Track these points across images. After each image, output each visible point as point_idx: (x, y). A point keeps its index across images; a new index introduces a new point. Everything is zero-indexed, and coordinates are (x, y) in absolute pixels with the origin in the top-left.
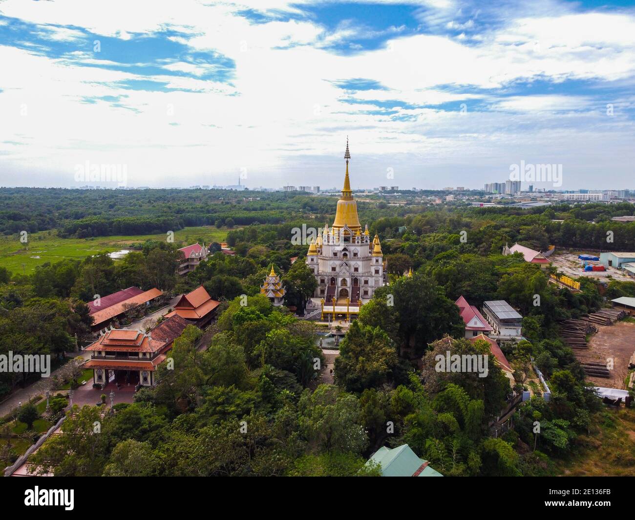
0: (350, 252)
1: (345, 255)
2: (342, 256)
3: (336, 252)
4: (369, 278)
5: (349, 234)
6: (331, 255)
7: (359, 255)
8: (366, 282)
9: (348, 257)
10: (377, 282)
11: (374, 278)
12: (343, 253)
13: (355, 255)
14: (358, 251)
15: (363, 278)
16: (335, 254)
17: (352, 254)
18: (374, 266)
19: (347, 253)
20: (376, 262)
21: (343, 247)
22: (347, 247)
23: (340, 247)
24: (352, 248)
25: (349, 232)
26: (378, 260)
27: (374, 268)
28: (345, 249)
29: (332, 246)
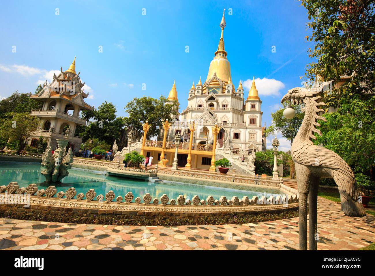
0: (218, 103)
1: (211, 105)
2: (207, 107)
3: (201, 104)
4: (241, 130)
5: (219, 84)
6: (195, 106)
7: (229, 106)
8: (237, 136)
9: (215, 108)
10: (252, 136)
11: (248, 130)
12: (209, 103)
13: (225, 106)
14: (228, 103)
15: (233, 129)
16: (200, 106)
17: (221, 106)
19: (215, 103)
20: (252, 107)
21: (210, 95)
22: (214, 95)
23: (206, 98)
24: (221, 100)
25: (218, 82)
26: (254, 105)
27: (249, 117)
28: (212, 98)
29: (197, 96)
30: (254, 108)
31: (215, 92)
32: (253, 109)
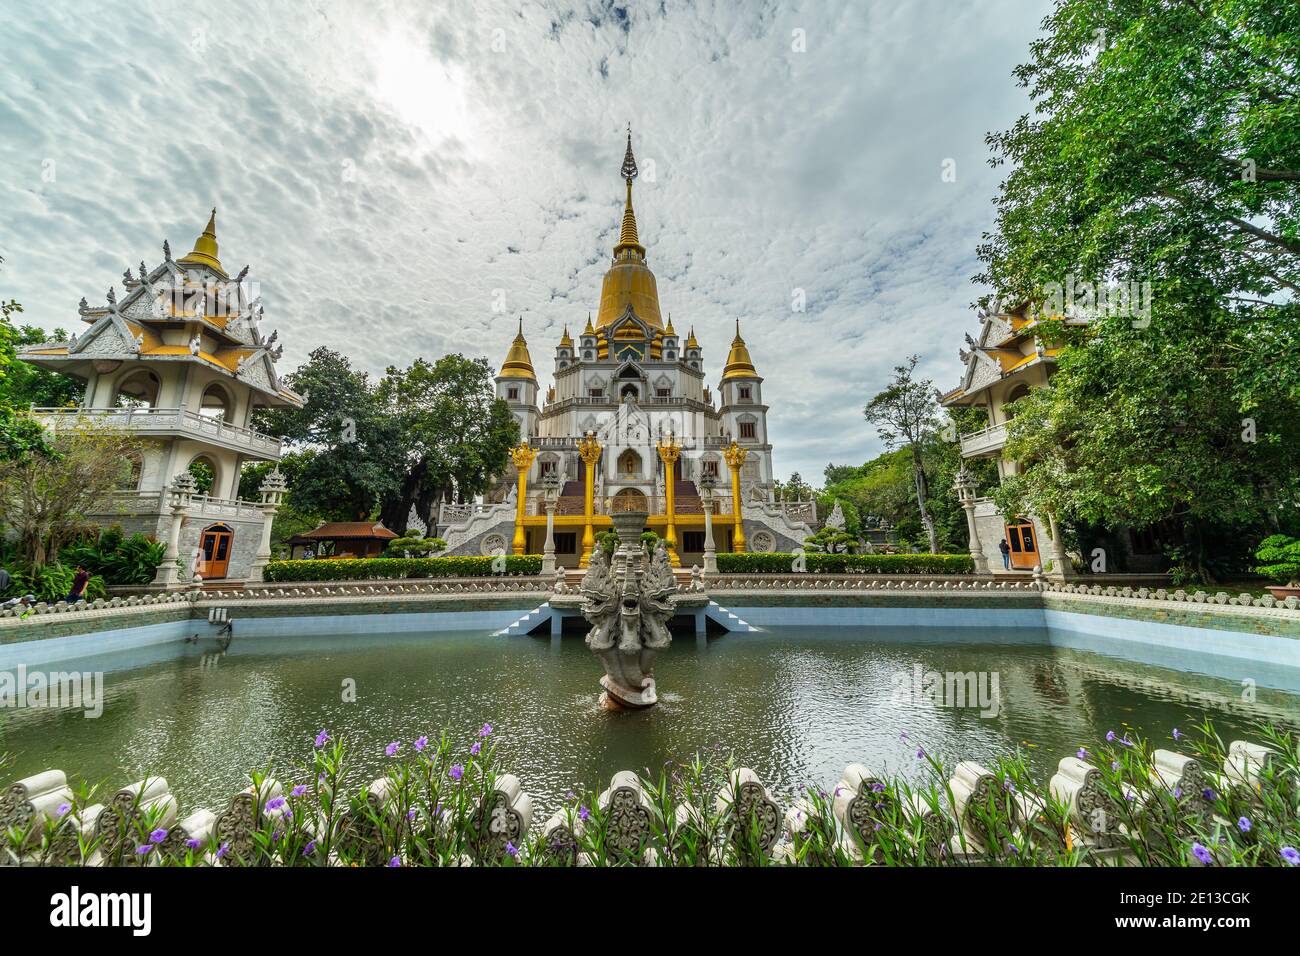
0: (644, 381)
1: (630, 390)
2: (619, 397)
3: (599, 386)
5: (642, 335)
6: (582, 393)
7: (675, 393)
8: (711, 469)
9: (641, 396)
12: (621, 385)
13: (662, 392)
14: (673, 384)
15: (699, 453)
16: (597, 393)
17: (653, 393)
18: (736, 408)
19: (638, 385)
20: (742, 396)
21: (624, 364)
22: (635, 364)
23: (613, 372)
24: (653, 375)
25: (640, 328)
26: (747, 391)
27: (737, 419)
28: (630, 372)
29: (586, 366)
30: (747, 396)
31: (635, 356)
32: (745, 400)
